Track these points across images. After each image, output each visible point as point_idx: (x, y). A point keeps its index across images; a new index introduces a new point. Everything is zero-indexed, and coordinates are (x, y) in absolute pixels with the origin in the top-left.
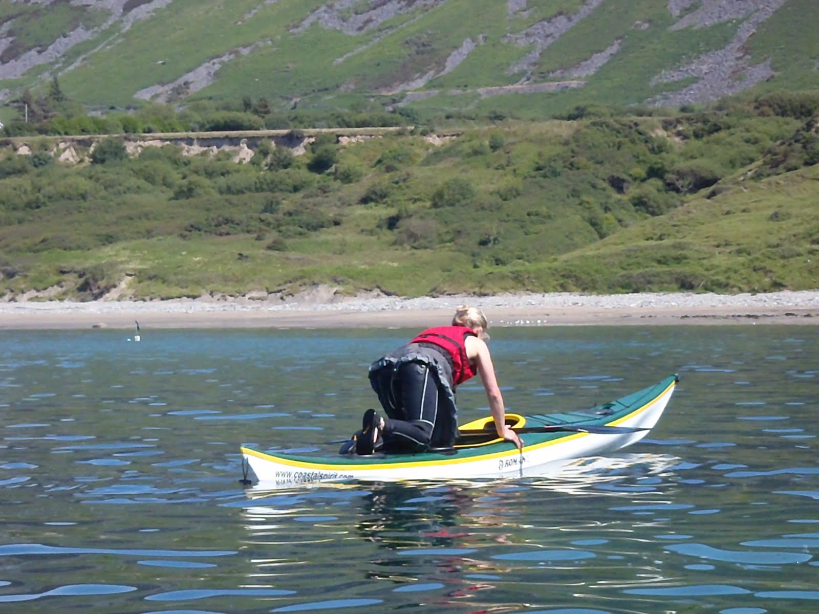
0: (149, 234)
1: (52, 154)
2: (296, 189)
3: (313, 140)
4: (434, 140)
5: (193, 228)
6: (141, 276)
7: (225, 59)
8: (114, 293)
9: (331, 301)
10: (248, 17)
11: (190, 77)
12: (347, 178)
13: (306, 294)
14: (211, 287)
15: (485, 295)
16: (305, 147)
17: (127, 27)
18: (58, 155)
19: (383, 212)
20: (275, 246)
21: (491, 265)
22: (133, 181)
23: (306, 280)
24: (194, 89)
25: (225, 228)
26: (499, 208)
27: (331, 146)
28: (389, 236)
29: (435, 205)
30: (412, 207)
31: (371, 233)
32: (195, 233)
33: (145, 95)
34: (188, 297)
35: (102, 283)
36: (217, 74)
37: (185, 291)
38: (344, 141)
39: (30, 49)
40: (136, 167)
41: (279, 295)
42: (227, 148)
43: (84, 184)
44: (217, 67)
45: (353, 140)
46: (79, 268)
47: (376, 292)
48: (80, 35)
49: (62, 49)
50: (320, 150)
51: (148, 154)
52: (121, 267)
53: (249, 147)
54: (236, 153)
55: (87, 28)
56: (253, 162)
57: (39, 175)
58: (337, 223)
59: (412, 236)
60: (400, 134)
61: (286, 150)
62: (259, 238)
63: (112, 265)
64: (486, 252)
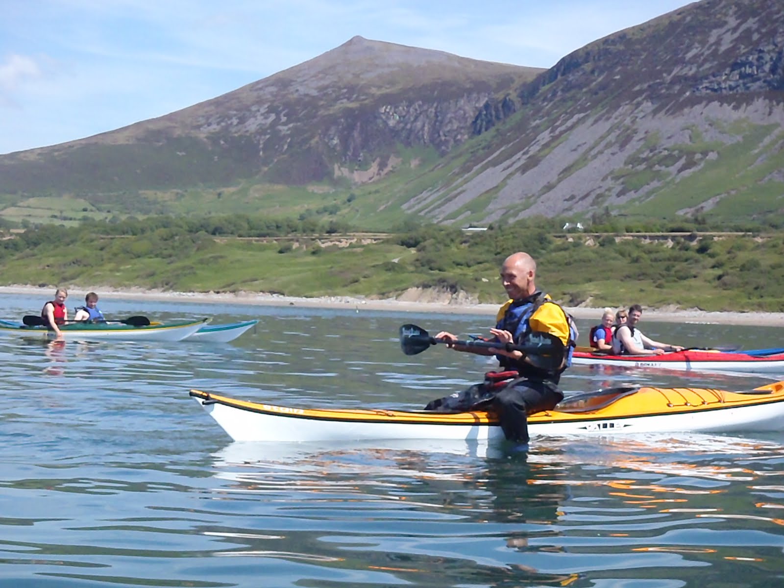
0: (608, 278)
1: (582, 242)
2: (686, 260)
3: (701, 238)
4: (759, 240)
5: (628, 277)
6: (596, 297)
7: (723, 196)
8: (584, 304)
9: (675, 312)
10: (737, 176)
11: (703, 204)
12: (712, 256)
13: (664, 308)
14: (624, 303)
15: (744, 312)
16: (697, 242)
17: (678, 180)
18: (585, 242)
19: (718, 272)
20: (660, 286)
21: (758, 298)
22: (614, 255)
23: (666, 302)
24: (705, 210)
25: (641, 277)
26: (769, 272)
27: (709, 241)
28: (717, 283)
29: (741, 270)
30: (730, 271)
31: (709, 282)
32: (628, 279)
33: (681, 213)
34: (614, 307)
35: (579, 300)
36: (718, 203)
37: (612, 304)
38: (716, 239)
39: (630, 191)
40: (617, 248)
41: (653, 308)
42: (661, 241)
43: (592, 256)
44: (718, 200)
45: (721, 239)
46: (571, 292)
47: (696, 308)
48: (655, 184)
49: (646, 190)
50: (704, 242)
51: (626, 243)
52: (588, 292)
53: (672, 240)
54: (666, 243)
55: (659, 181)
56: (673, 248)
57: (574, 251)
58: (695, 277)
59: (725, 284)
60: (744, 236)
61: (687, 242)
62: (654, 282)
63: (584, 292)
64: (757, 293)
